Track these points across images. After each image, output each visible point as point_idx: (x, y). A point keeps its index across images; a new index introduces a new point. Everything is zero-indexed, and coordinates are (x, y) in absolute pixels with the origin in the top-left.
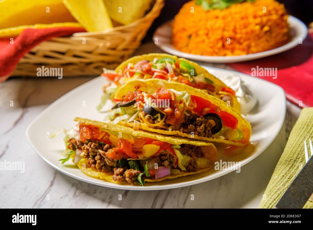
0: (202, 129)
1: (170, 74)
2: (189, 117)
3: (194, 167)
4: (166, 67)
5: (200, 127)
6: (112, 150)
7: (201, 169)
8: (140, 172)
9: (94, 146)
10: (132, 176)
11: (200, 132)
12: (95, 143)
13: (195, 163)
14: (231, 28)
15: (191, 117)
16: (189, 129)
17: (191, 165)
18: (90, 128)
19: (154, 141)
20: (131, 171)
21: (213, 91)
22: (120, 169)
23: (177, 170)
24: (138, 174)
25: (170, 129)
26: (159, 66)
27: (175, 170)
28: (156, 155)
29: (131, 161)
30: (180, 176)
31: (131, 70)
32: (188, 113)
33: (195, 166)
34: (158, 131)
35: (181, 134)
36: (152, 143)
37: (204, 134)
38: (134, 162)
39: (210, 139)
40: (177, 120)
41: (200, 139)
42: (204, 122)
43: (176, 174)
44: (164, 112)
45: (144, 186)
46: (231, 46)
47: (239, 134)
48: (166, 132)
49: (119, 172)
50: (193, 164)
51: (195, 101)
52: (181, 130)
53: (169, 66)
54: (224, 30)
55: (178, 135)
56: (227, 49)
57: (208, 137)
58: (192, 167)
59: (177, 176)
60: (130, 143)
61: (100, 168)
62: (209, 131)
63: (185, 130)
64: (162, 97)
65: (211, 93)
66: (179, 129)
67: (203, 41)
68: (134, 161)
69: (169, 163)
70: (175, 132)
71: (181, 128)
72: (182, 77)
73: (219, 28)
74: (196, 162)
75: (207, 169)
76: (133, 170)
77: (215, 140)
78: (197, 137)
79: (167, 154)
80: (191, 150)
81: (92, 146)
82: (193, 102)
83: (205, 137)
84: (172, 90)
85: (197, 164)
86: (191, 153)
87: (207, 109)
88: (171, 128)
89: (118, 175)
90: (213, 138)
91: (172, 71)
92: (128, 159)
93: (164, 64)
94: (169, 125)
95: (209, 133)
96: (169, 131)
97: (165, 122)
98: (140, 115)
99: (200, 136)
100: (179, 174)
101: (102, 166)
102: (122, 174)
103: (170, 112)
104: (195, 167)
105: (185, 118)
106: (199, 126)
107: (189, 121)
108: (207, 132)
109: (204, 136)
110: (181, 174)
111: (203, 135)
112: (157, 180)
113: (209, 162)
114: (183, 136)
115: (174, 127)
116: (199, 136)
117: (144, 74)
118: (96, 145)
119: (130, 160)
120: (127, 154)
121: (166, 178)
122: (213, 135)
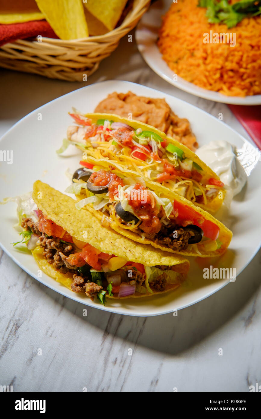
0: (179, 244)
1: (154, 155)
4: (150, 144)
5: (176, 241)
8: (103, 289)
9: (54, 245)
10: (93, 292)
11: (176, 246)
12: (56, 242)
14: (236, 59)
15: (170, 226)
16: (164, 241)
17: (159, 284)
18: (52, 224)
20: (93, 285)
22: (81, 280)
24: (100, 291)
25: (143, 237)
26: (142, 140)
31: (107, 133)
35: (154, 245)
37: (180, 248)
39: (185, 253)
40: (152, 229)
42: (183, 236)
43: (141, 292)
44: (140, 218)
45: (104, 306)
46: (230, 80)
47: (218, 244)
48: (138, 240)
49: (79, 282)
52: (155, 241)
53: (153, 144)
54: (226, 59)
55: (151, 245)
56: (225, 83)
58: (160, 286)
59: (142, 296)
60: (96, 255)
61: (57, 267)
62: (186, 243)
63: (160, 242)
66: (153, 239)
67: (198, 65)
69: (136, 283)
70: (148, 242)
71: (156, 238)
72: (167, 161)
73: (221, 55)
74: (165, 279)
75: (175, 288)
76: (95, 284)
78: (171, 251)
79: (136, 275)
81: (52, 244)
82: (175, 211)
84: (154, 194)
87: (189, 223)
88: (145, 236)
89: (77, 285)
91: (156, 150)
92: (91, 271)
93: (148, 139)
94: (142, 231)
95: (186, 245)
96: (141, 238)
97: (138, 227)
98: (111, 212)
99: (175, 251)
100: (144, 294)
101: (60, 266)
102: (81, 285)
103: (146, 220)
104: (163, 287)
105: (163, 227)
107: (166, 230)
108: (184, 244)
109: (180, 250)
110: (146, 294)
112: (119, 297)
115: (148, 236)
117: (123, 146)
118: (57, 244)
122: (189, 246)
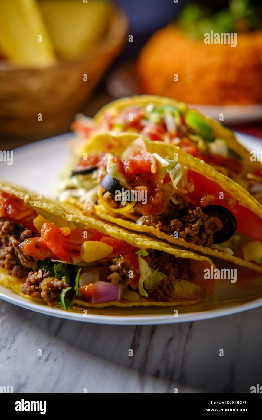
0: (195, 230)
1: (169, 134)
2: (178, 206)
3: (165, 293)
5: (191, 226)
6: (30, 240)
7: (181, 299)
8: (67, 285)
9: (6, 228)
10: (51, 290)
11: (190, 234)
13: (171, 287)
15: (181, 207)
16: (171, 226)
17: (162, 290)
19: (104, 237)
20: (53, 280)
21: (237, 172)
23: (134, 292)
24: (63, 288)
25: (140, 222)
26: (154, 118)
27: (132, 292)
28: (104, 262)
29: (58, 265)
30: (137, 304)
32: (177, 199)
33: (168, 292)
34: (119, 221)
35: (156, 233)
36: (102, 239)
37: (197, 238)
38: (64, 267)
39: (207, 250)
40: (153, 207)
41: (188, 246)
42: (200, 219)
43: (131, 299)
45: (67, 310)
48: (132, 226)
49: (34, 279)
50: (165, 288)
51: (192, 180)
52: (157, 225)
55: (152, 232)
57: (204, 246)
58: (163, 292)
59: (131, 305)
60: (60, 233)
61: (9, 267)
62: (208, 236)
63: (165, 228)
64: (137, 165)
65: (233, 174)
68: (63, 265)
69: (121, 279)
70: (147, 228)
71: (159, 222)
72: (188, 141)
74: (172, 285)
75: (190, 302)
76: (56, 279)
77: (215, 253)
78: (182, 242)
80: (171, 263)
83: (198, 245)
84: (156, 155)
85: (174, 289)
86: (170, 268)
87: (210, 197)
88: (143, 220)
89: (30, 284)
90: (213, 249)
92: (53, 260)
94: (140, 215)
95: (209, 240)
96: (136, 224)
97: (134, 207)
99: (189, 243)
100: (136, 301)
101: (14, 265)
102: (37, 283)
104: (167, 295)
105: (171, 208)
106: (190, 224)
107: (177, 213)
108: (205, 237)
109: (197, 243)
110: (139, 302)
111: (195, 240)
112: (93, 304)
113: (198, 291)
114: (159, 237)
116: (187, 241)
119: (57, 263)
120: (53, 252)
121: (111, 304)
122: (214, 245)
